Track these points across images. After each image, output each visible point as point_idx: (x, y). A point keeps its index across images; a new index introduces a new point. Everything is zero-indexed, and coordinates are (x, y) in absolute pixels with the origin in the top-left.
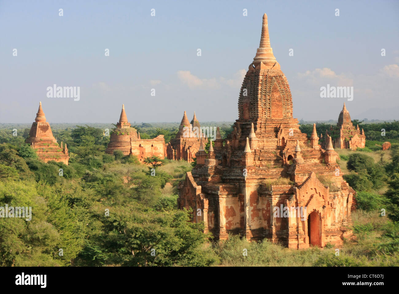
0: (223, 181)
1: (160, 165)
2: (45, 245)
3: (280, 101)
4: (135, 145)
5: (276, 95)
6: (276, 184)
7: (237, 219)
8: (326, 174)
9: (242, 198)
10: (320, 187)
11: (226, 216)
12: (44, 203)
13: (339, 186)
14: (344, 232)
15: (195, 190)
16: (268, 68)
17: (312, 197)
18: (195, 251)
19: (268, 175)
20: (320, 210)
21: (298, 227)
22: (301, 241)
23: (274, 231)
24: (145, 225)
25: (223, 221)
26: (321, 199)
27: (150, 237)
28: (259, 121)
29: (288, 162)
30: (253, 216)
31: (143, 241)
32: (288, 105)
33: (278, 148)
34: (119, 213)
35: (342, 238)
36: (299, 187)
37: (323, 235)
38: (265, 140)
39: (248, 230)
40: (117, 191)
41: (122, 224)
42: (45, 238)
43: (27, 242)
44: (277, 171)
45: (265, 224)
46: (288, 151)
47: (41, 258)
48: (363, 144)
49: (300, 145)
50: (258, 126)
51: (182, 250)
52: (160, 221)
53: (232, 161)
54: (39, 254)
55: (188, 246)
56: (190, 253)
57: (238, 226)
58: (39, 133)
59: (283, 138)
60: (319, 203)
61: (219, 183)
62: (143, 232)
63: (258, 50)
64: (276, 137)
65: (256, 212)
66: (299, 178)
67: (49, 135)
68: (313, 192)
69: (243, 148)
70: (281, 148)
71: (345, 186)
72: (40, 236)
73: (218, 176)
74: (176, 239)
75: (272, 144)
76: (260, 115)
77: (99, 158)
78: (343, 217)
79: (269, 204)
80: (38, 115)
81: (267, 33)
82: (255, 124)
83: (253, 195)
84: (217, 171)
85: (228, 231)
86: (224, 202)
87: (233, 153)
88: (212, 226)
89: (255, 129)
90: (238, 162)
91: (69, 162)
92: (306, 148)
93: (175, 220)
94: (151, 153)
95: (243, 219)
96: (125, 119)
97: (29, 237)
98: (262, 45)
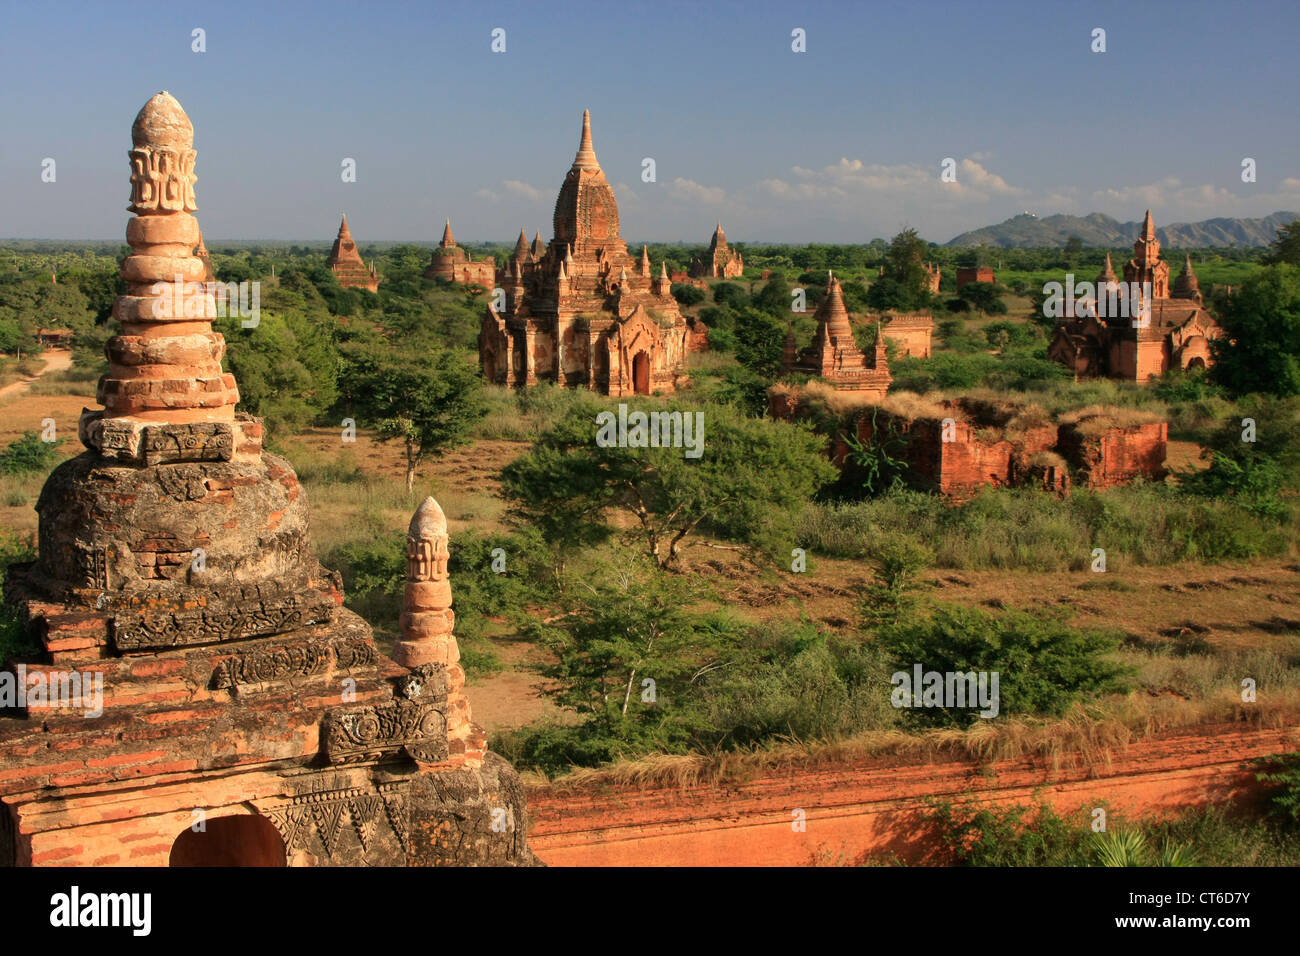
0: (533, 314)
1: (480, 294)
2: (295, 389)
3: (603, 217)
4: (458, 269)
5: (599, 210)
6: (595, 318)
7: (549, 361)
8: (656, 307)
9: (555, 335)
10: (648, 323)
11: (535, 357)
12: (294, 337)
13: (673, 322)
14: (677, 376)
15: (497, 325)
16: (589, 176)
17: (638, 334)
18: (466, 399)
19: (586, 308)
20: (648, 351)
21: (620, 371)
22: (624, 387)
23: (592, 374)
24: (403, 366)
25: (532, 363)
26: (650, 338)
27: (409, 381)
28: (577, 242)
29: (612, 292)
30: (567, 357)
31: (399, 386)
32: (613, 222)
33: (600, 274)
34: (372, 352)
35: (674, 384)
36: (623, 322)
37: (651, 381)
38: (584, 265)
39: (561, 374)
40: (422, 325)
41: (376, 364)
42: (294, 379)
43: (270, 383)
44: (597, 302)
45: (582, 367)
46: (612, 278)
47: (292, 403)
48: (739, 273)
49: (626, 271)
50: (576, 248)
51: (450, 397)
52: (423, 362)
53: (544, 291)
54: (288, 398)
55: (457, 393)
56: (461, 401)
57: (550, 369)
58: (342, 253)
59: (607, 263)
60: (647, 342)
61: (527, 316)
62: (400, 375)
63: (578, 155)
64: (598, 261)
65: (571, 352)
66: (624, 312)
67: (355, 256)
68: (640, 329)
69: (557, 274)
70: (603, 275)
71: (681, 321)
72: (287, 377)
73: (526, 308)
74: (441, 384)
75: (592, 270)
76: (578, 234)
77: (415, 285)
78: (678, 358)
79: (587, 342)
80: (341, 230)
81: (589, 134)
82: (573, 245)
83: (568, 332)
84: (525, 301)
85: (537, 374)
86: (532, 340)
87: (545, 280)
88: (518, 369)
89: (573, 251)
90: (552, 291)
91: (379, 288)
92: (634, 276)
93: (442, 361)
94: (479, 280)
95: (555, 361)
96: (450, 235)
97: (273, 378)
98: (582, 147)
